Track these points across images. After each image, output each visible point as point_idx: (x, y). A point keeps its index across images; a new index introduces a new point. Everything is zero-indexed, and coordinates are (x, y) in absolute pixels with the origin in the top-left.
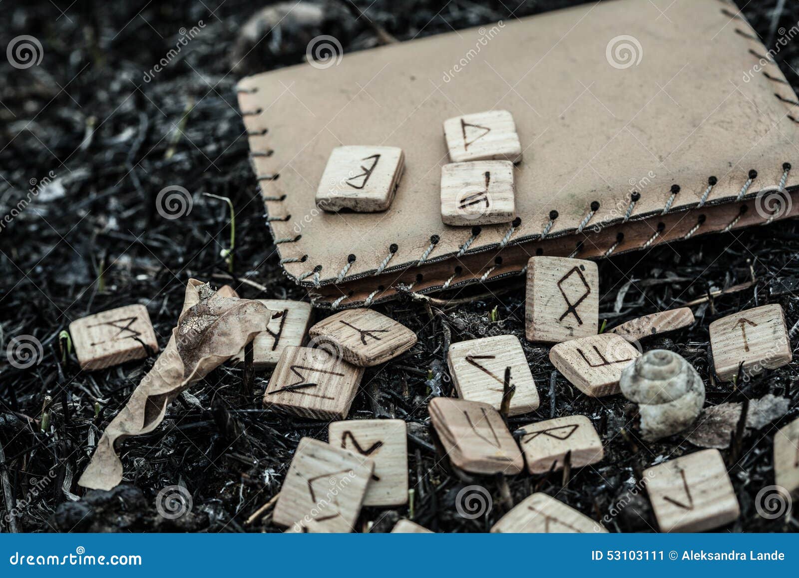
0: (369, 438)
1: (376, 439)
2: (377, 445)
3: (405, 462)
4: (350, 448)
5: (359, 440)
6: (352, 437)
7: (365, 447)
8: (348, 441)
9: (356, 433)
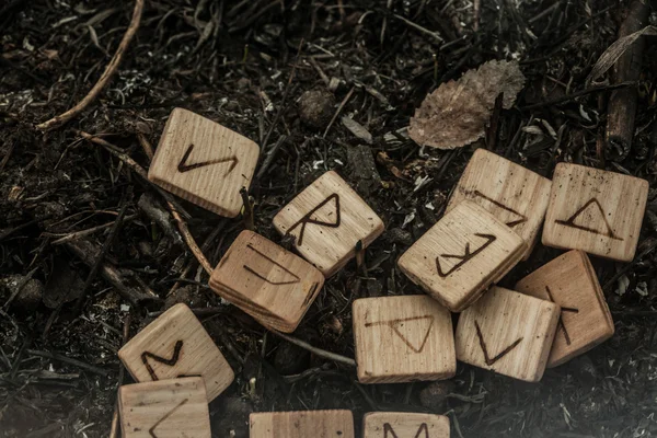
0: (166, 346)
1: (173, 341)
2: (179, 346)
3: (212, 344)
4: (159, 368)
5: (158, 354)
6: (151, 355)
7: (169, 355)
8: (151, 361)
9: (152, 349)
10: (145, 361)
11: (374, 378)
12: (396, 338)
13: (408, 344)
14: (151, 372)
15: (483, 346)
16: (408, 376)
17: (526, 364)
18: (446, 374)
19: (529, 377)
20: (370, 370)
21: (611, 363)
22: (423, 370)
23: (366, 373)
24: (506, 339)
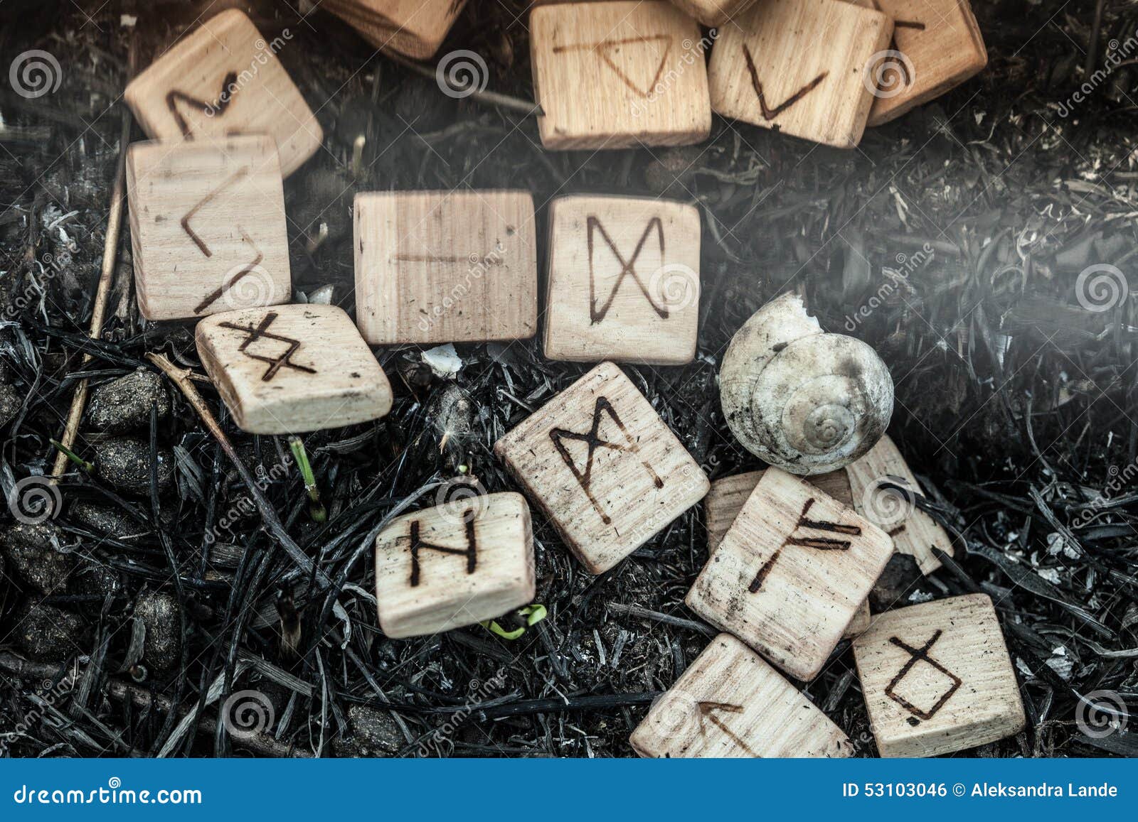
10: (172, 106)
11: (569, 139)
12: (607, 72)
13: (628, 82)
14: (183, 126)
15: (758, 86)
16: (627, 136)
17: (835, 118)
18: (693, 134)
19: (840, 139)
20: (563, 125)
21: (979, 118)
22: (654, 126)
23: (557, 130)
24: (799, 76)
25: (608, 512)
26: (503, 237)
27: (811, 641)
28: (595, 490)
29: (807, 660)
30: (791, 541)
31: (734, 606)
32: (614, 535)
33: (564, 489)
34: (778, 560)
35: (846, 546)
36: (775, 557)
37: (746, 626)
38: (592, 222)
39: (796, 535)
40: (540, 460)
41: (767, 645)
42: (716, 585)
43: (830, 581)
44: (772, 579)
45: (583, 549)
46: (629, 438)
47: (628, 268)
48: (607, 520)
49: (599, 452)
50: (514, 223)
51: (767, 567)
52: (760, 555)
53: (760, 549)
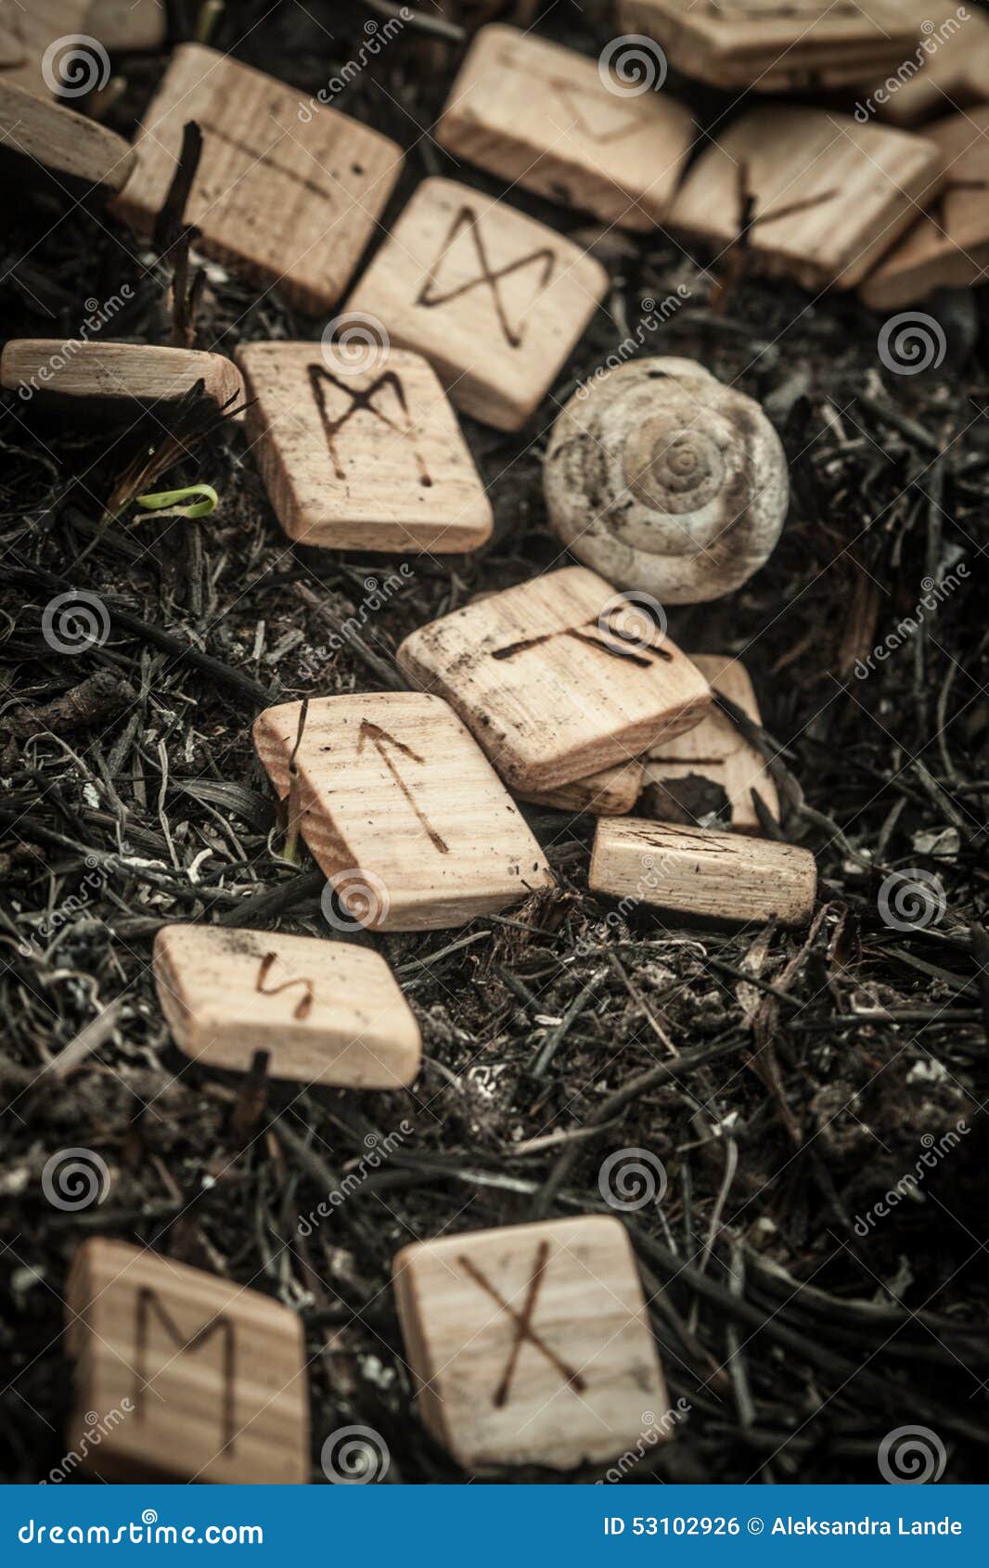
25: (346, 469)
26: (346, 172)
27: (552, 728)
28: (339, 442)
29: (537, 745)
30: (572, 633)
31: (464, 660)
32: (343, 492)
33: (302, 420)
34: (546, 644)
35: (644, 663)
36: (542, 640)
37: (469, 684)
38: (467, 215)
39: (582, 631)
40: (283, 379)
41: (488, 712)
42: (448, 635)
43: (608, 688)
44: (527, 656)
45: (295, 485)
46: (409, 424)
47: (491, 278)
48: (340, 475)
49: (362, 414)
50: (365, 164)
51: (527, 644)
52: (523, 631)
53: (525, 625)
